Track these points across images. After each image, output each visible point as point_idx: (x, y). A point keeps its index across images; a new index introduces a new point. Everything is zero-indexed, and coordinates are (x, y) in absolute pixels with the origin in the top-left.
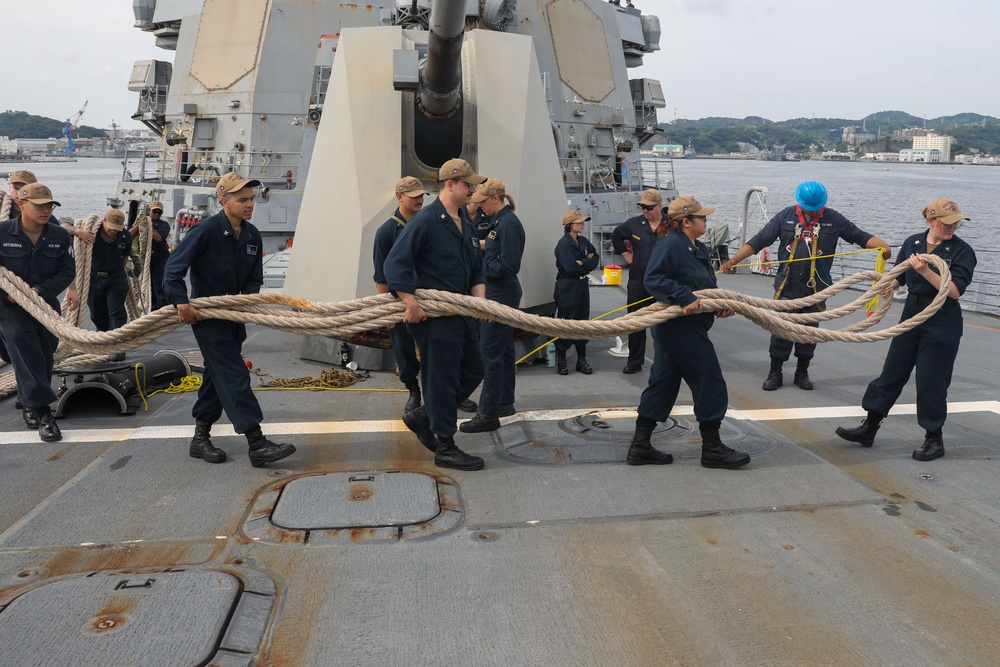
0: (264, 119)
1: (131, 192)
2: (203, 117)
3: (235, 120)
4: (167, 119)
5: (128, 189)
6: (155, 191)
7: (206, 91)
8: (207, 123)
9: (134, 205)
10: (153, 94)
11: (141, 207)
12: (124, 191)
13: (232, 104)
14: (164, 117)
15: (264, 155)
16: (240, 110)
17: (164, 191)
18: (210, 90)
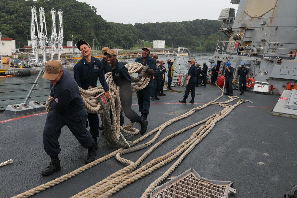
0: (276, 29)
1: (218, 58)
2: (248, 29)
3: (262, 30)
4: (233, 30)
5: (217, 56)
6: (228, 57)
7: (251, 18)
8: (250, 31)
9: (219, 62)
10: (228, 21)
11: (222, 63)
12: (215, 57)
13: (263, 23)
14: (232, 29)
15: (275, 45)
16: (266, 26)
17: (232, 58)
18: (252, 18)
